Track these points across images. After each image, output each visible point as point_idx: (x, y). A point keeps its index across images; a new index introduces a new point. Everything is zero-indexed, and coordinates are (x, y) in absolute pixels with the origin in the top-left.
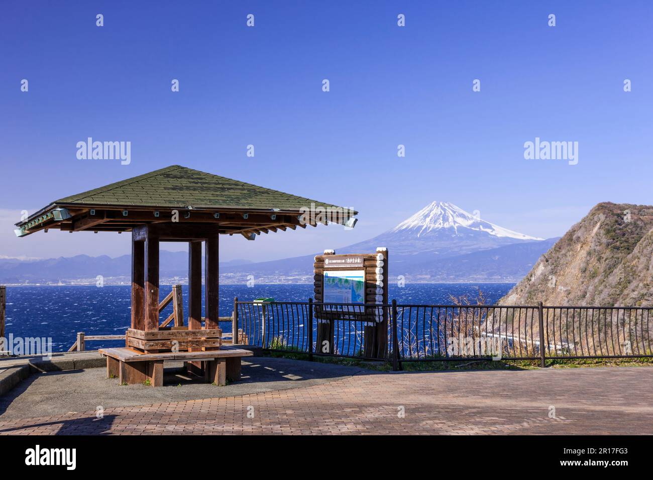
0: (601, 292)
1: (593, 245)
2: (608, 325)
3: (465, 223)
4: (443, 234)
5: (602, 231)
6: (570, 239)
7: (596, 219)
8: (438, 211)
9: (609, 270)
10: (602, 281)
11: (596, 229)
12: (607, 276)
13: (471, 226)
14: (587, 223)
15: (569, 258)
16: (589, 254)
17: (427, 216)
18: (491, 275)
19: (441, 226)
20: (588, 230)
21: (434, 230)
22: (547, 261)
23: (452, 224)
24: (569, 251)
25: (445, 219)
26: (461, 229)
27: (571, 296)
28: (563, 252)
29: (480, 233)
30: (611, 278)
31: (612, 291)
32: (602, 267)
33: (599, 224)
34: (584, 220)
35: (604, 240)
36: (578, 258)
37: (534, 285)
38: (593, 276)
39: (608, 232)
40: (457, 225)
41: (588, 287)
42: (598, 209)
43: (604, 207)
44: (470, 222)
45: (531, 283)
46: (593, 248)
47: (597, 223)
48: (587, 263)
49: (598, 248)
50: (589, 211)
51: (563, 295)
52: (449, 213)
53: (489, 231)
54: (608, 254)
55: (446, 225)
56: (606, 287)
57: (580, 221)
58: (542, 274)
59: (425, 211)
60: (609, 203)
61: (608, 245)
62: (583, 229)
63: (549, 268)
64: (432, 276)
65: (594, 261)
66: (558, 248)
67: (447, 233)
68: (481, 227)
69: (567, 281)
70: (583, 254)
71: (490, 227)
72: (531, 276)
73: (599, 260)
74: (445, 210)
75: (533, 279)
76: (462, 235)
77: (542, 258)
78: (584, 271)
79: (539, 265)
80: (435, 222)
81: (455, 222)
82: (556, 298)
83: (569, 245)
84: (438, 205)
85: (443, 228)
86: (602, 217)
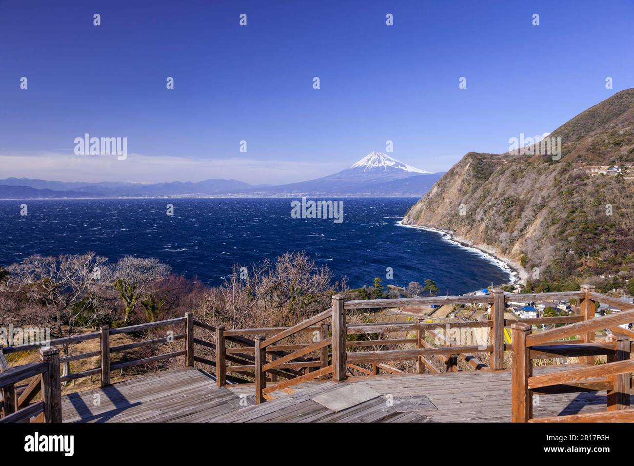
0: (470, 202)
1: (465, 176)
2: (474, 221)
3: (391, 164)
4: (378, 170)
5: (471, 168)
6: (452, 173)
7: (467, 161)
8: (376, 157)
9: (475, 190)
10: (470, 197)
11: (467, 167)
12: (473, 193)
13: (394, 165)
14: (461, 164)
15: (451, 184)
16: (463, 181)
17: (369, 160)
18: (404, 193)
19: (377, 166)
20: (462, 167)
21: (373, 168)
22: (439, 185)
23: (383, 164)
24: (451, 179)
25: (380, 162)
26: (388, 167)
27: (452, 205)
28: (448, 180)
29: (398, 169)
30: (475, 195)
31: (476, 202)
32: (470, 189)
33: (469, 164)
34: (460, 162)
35: (472, 174)
36: (457, 183)
37: (431, 198)
38: (465, 194)
39: (474, 169)
40: (386, 165)
41: (462, 200)
42: (468, 156)
43: (472, 155)
44: (394, 163)
45: (430, 197)
46: (465, 178)
47: (467, 163)
48: (462, 186)
49: (468, 178)
50: (463, 157)
51: (448, 204)
52: (382, 158)
53: (404, 168)
54: (474, 181)
55: (380, 165)
56: (472, 199)
57: (458, 162)
58: (436, 192)
59: (368, 157)
60: (474, 152)
61: (474, 176)
62: (459, 167)
63: (440, 189)
64: (372, 193)
65: (465, 185)
66: (445, 178)
67: (380, 169)
68: (399, 166)
69: (450, 196)
70: (460, 181)
71: (405, 166)
72: (430, 193)
73: (469, 184)
74: (379, 156)
75: (431, 195)
76: (389, 170)
77: (436, 183)
78: (460, 191)
79: (434, 187)
80: (374, 163)
81: (385, 163)
82: (444, 205)
83: (452, 176)
84: (375, 154)
85: (378, 167)
86: (471, 160)
